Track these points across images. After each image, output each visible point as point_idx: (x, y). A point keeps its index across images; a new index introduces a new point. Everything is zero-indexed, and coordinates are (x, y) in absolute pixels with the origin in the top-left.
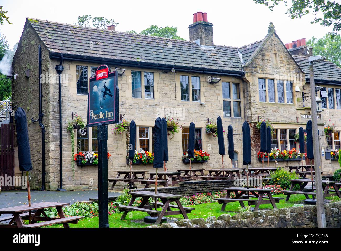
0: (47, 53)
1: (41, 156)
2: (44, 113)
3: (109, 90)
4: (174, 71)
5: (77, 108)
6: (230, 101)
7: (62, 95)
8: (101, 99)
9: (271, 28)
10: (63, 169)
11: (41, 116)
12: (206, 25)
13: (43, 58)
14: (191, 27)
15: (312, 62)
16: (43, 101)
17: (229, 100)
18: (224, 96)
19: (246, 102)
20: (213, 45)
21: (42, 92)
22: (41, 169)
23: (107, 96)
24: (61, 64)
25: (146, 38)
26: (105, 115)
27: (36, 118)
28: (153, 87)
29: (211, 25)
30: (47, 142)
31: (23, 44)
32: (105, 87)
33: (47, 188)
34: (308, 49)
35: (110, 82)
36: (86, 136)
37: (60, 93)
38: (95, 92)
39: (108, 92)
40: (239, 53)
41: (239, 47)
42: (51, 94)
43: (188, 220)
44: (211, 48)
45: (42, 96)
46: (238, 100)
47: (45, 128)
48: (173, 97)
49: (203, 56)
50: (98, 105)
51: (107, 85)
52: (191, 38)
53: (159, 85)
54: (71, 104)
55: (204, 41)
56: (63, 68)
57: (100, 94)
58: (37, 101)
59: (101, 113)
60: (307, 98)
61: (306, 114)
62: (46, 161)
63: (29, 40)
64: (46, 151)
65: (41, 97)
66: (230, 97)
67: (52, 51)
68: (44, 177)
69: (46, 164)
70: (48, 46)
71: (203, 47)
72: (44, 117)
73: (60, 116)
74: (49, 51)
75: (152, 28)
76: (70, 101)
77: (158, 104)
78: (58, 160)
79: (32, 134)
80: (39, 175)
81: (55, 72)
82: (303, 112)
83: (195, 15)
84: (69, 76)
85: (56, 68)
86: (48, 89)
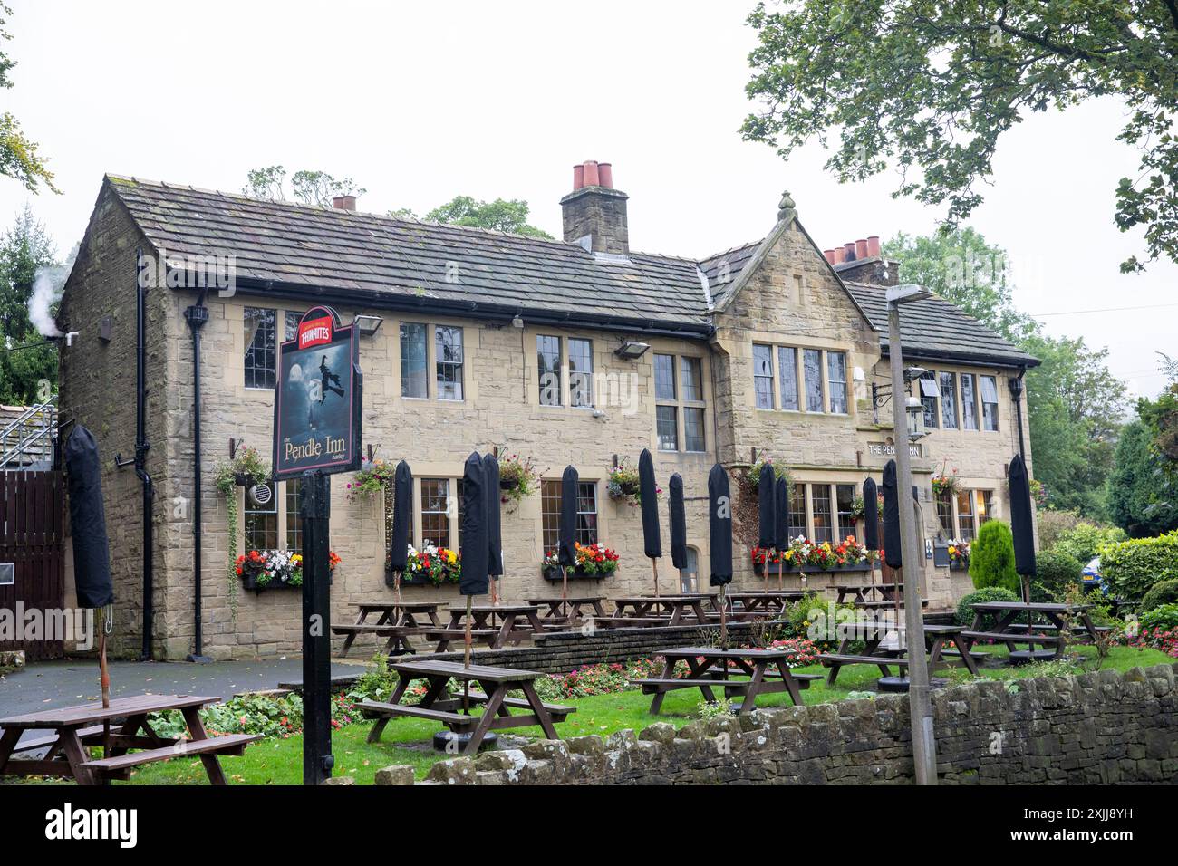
1: (142, 563)
2: (150, 441)
3: (335, 378)
4: (518, 322)
5: (244, 428)
6: (676, 408)
7: (203, 390)
9: (787, 209)
10: (203, 600)
11: (142, 451)
12: (607, 197)
14: (566, 203)
15: (894, 303)
16: (148, 406)
17: (673, 403)
18: (659, 393)
19: (718, 410)
20: (627, 252)
21: (144, 383)
22: (139, 600)
23: (330, 393)
24: (200, 303)
25: (440, 231)
26: (324, 447)
27: (129, 457)
28: (461, 366)
29: (623, 198)
30: (159, 523)
31: (92, 247)
32: (323, 368)
33: (157, 653)
34: (886, 264)
35: (338, 354)
36: (271, 505)
37: (196, 384)
38: (295, 384)
39: (331, 383)
40: (700, 274)
41: (700, 259)
42: (170, 387)
43: (556, 741)
44: (623, 261)
45: (147, 393)
46: (699, 404)
47: (154, 484)
48: (518, 395)
49: (601, 280)
50: (304, 419)
51: (329, 363)
52: (566, 233)
53: (480, 361)
54: (227, 417)
55: (604, 241)
56: (206, 315)
58: (130, 407)
59: (311, 441)
60: (885, 398)
61: (882, 444)
62: (155, 577)
63: (111, 237)
64: (155, 547)
65: (142, 396)
66: (675, 396)
68: (148, 623)
69: (155, 585)
71: (600, 258)
72: (152, 453)
73: (197, 448)
75: (458, 203)
76: (225, 407)
77: (475, 414)
78: (191, 574)
79: (115, 502)
80: (133, 617)
81: (183, 325)
82: (875, 437)
83: (579, 169)
84: (224, 338)
85: (186, 315)
86: (162, 373)
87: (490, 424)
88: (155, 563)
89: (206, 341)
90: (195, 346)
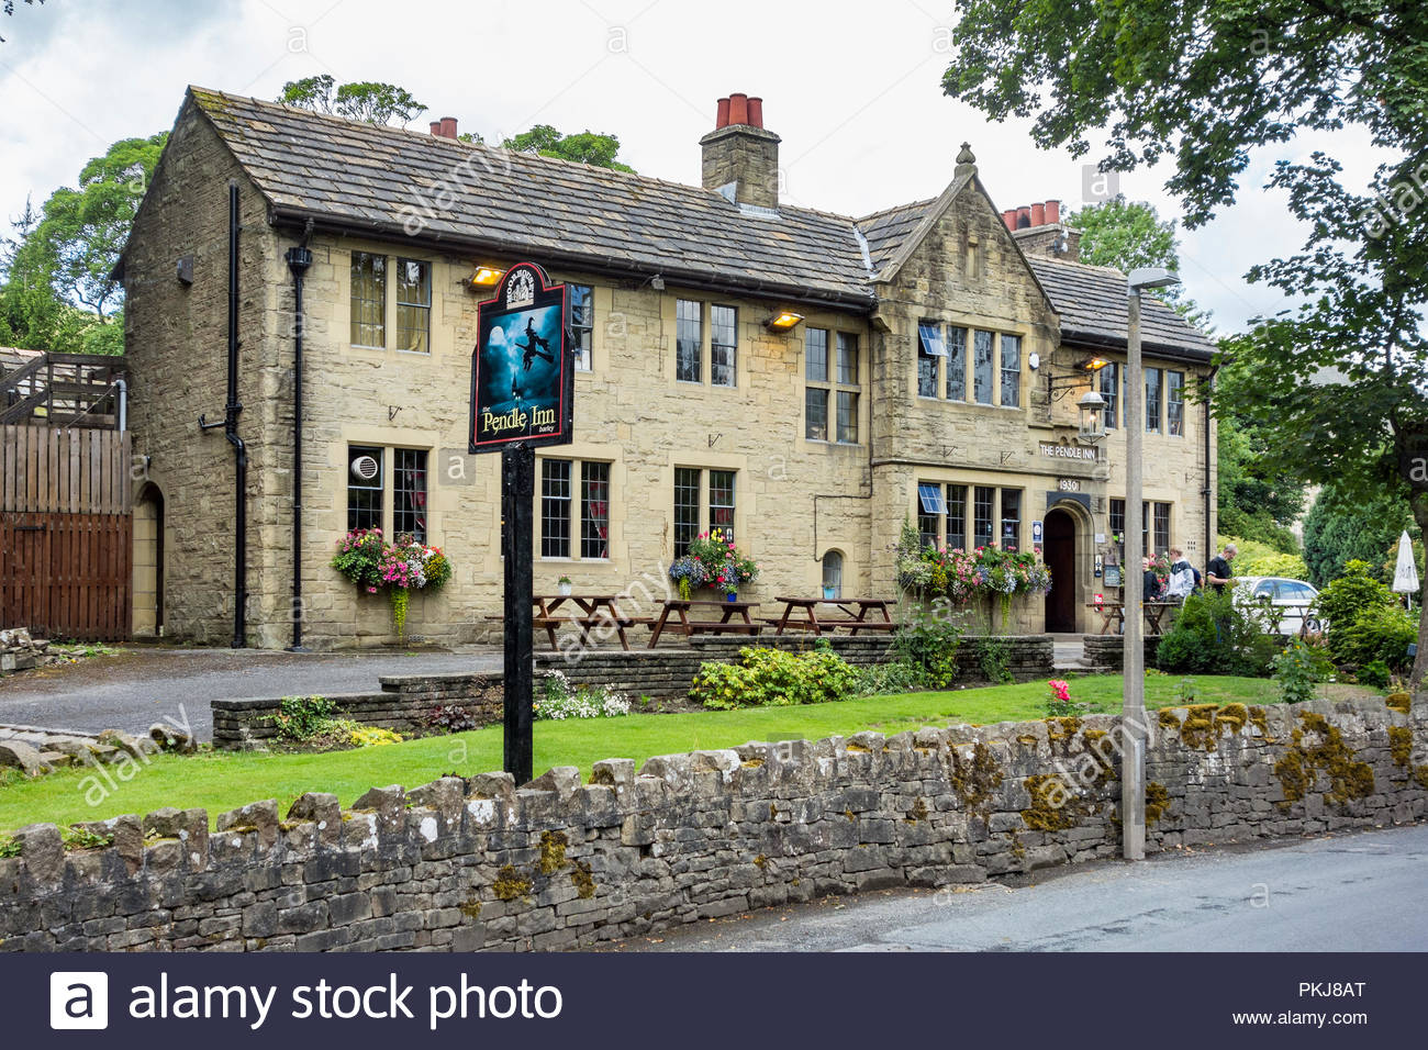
0: (260, 205)
1: (232, 539)
2: (243, 401)
3: (543, 343)
4: (658, 283)
5: (348, 391)
6: (827, 391)
7: (305, 345)
8: (514, 369)
9: (966, 160)
10: (302, 583)
11: (234, 411)
12: (757, 139)
13: (245, 222)
14: (707, 143)
15: (1136, 289)
16: (240, 361)
17: (825, 386)
18: (810, 375)
19: (876, 396)
20: (773, 203)
21: (237, 334)
22: (230, 580)
23: (535, 360)
24: (303, 245)
26: (529, 417)
27: (216, 415)
28: (589, 331)
29: (775, 141)
30: (254, 496)
31: (169, 171)
32: (529, 331)
33: (251, 640)
34: (1066, 234)
35: (548, 316)
36: (377, 481)
37: (298, 338)
38: (496, 348)
39: (539, 348)
40: (857, 236)
41: (857, 216)
42: (271, 341)
44: (771, 216)
45: (239, 345)
46: (852, 389)
47: (248, 450)
48: (651, 367)
49: (747, 238)
50: (507, 387)
52: (705, 178)
54: (333, 378)
55: (750, 190)
56: (309, 259)
57: (512, 352)
58: (218, 360)
59: (515, 410)
60: (1061, 392)
61: (1054, 444)
62: (249, 556)
63: (195, 160)
64: (249, 522)
65: (234, 348)
66: (827, 378)
67: (278, 199)
68: (240, 607)
69: (249, 565)
70: (263, 184)
71: (746, 211)
72: (245, 415)
73: (298, 411)
74: (267, 199)
76: (330, 367)
77: (604, 388)
78: (289, 555)
79: (197, 468)
80: (221, 599)
81: (284, 269)
82: (1048, 436)
83: (725, 105)
84: (328, 285)
85: (287, 257)
86: (259, 323)
87: (621, 399)
88: (248, 540)
89: (309, 289)
90: (297, 294)
